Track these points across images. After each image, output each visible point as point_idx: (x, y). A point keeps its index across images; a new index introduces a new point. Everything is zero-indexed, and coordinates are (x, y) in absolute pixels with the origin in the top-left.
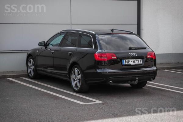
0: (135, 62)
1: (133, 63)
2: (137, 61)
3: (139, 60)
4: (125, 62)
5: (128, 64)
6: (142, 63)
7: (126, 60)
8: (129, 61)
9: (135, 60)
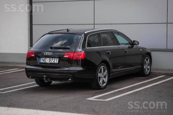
0: (51, 61)
1: (49, 62)
2: (53, 60)
3: (56, 59)
4: (42, 61)
5: (44, 62)
6: (57, 62)
7: (43, 58)
8: (45, 59)
9: (51, 59)
